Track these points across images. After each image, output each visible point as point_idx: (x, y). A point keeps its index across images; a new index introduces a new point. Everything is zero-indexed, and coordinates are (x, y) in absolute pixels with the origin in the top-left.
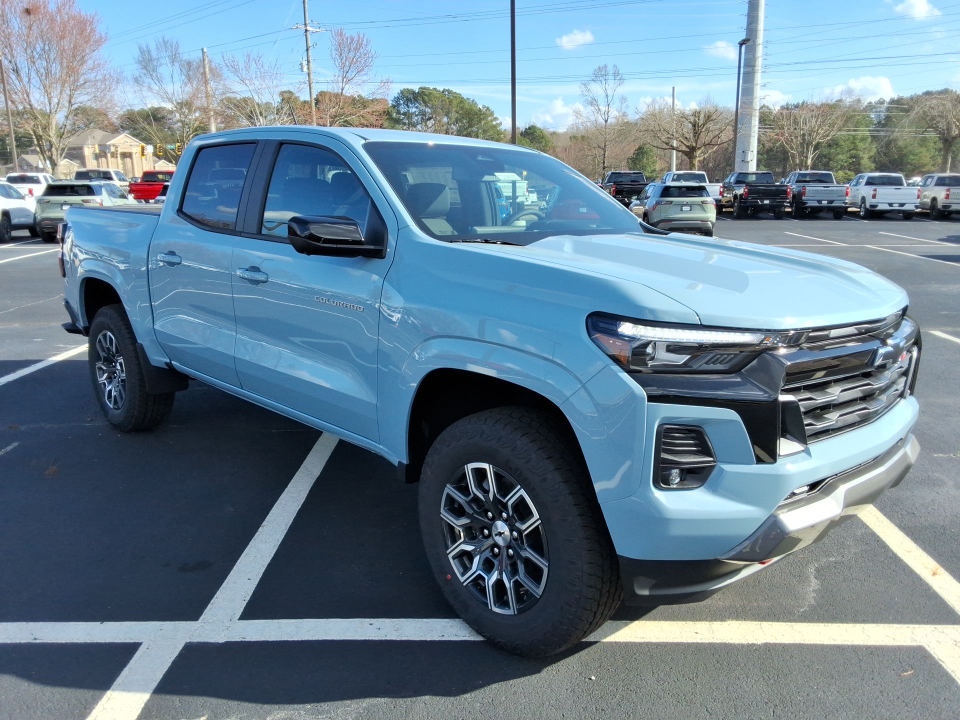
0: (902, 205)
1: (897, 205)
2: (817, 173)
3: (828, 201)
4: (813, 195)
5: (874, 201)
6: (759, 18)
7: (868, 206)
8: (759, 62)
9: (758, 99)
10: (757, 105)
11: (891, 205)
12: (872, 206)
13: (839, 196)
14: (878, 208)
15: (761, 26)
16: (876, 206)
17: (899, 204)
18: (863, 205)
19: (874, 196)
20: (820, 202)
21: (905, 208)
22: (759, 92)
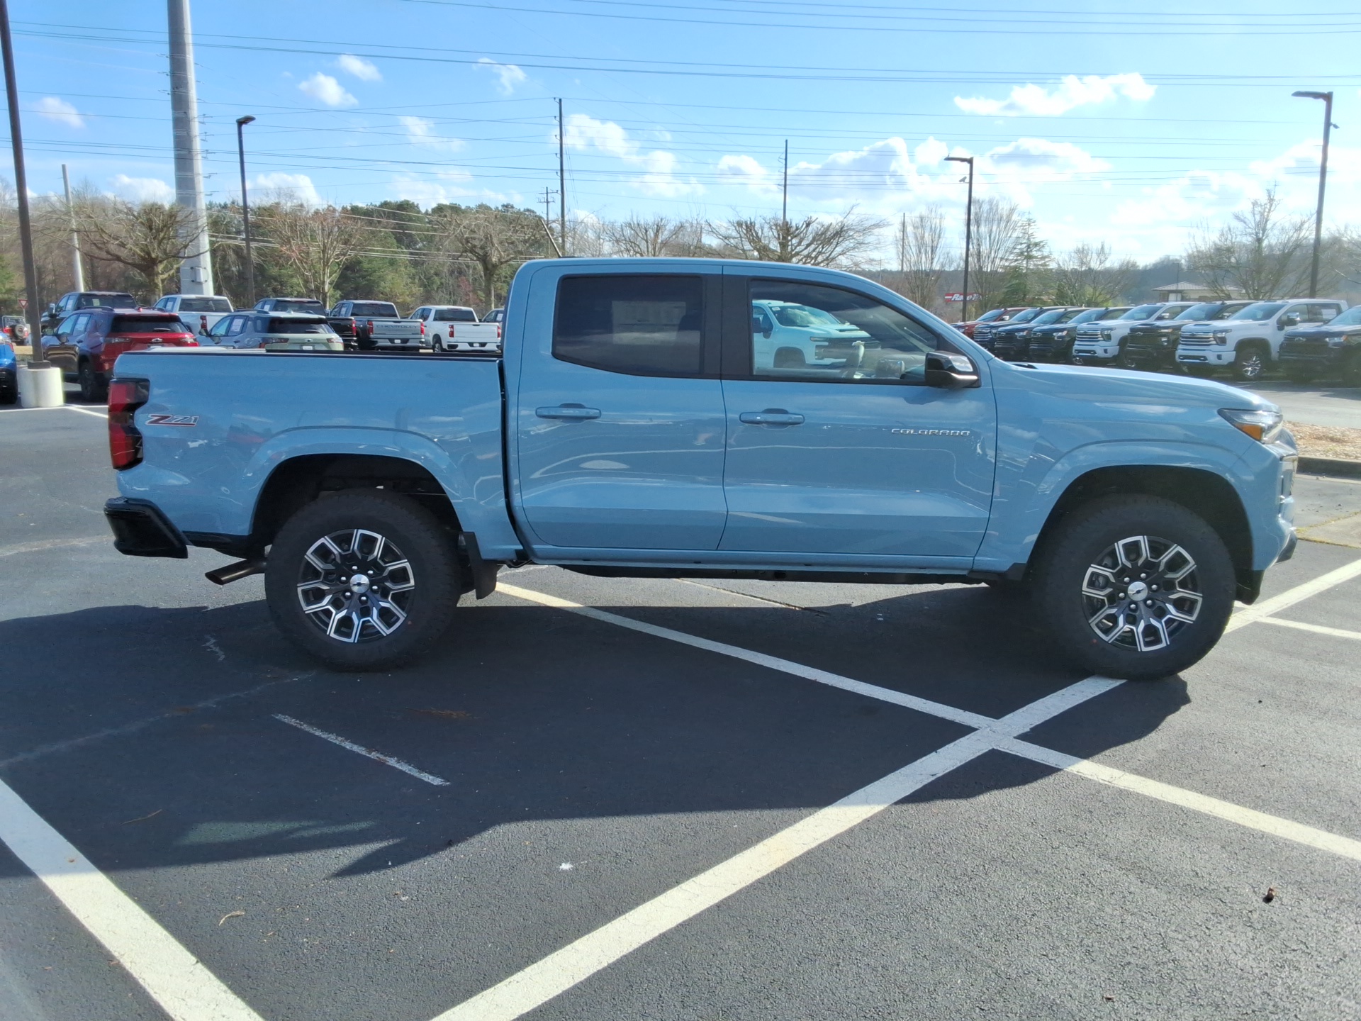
0: (483, 344)
1: (478, 345)
2: (376, 304)
3: (401, 339)
4: (384, 332)
5: (452, 339)
6: (189, 81)
7: (445, 346)
8: (198, 145)
9: (202, 196)
10: (202, 203)
11: (471, 344)
12: (450, 346)
13: (413, 334)
14: (458, 349)
15: (193, 93)
16: (456, 346)
17: (479, 343)
18: (437, 345)
19: (452, 334)
20: (392, 340)
21: (487, 348)
22: (202, 185)
